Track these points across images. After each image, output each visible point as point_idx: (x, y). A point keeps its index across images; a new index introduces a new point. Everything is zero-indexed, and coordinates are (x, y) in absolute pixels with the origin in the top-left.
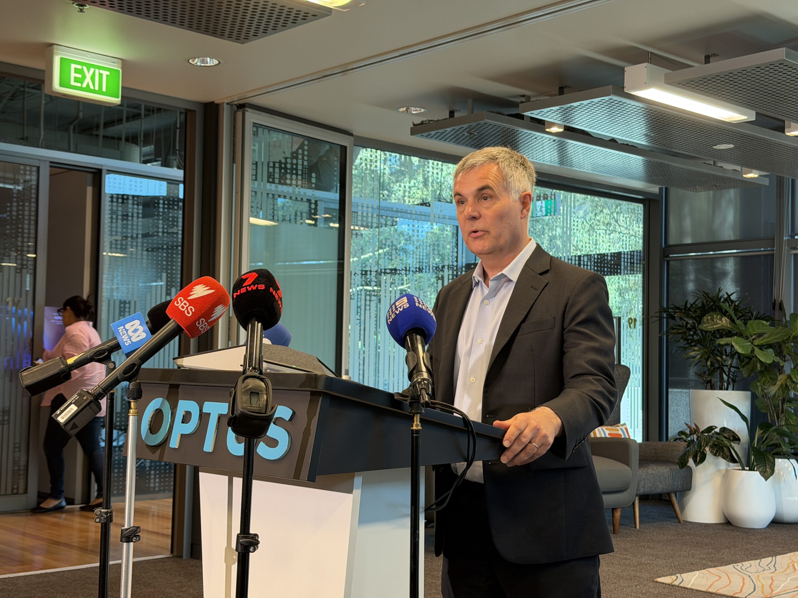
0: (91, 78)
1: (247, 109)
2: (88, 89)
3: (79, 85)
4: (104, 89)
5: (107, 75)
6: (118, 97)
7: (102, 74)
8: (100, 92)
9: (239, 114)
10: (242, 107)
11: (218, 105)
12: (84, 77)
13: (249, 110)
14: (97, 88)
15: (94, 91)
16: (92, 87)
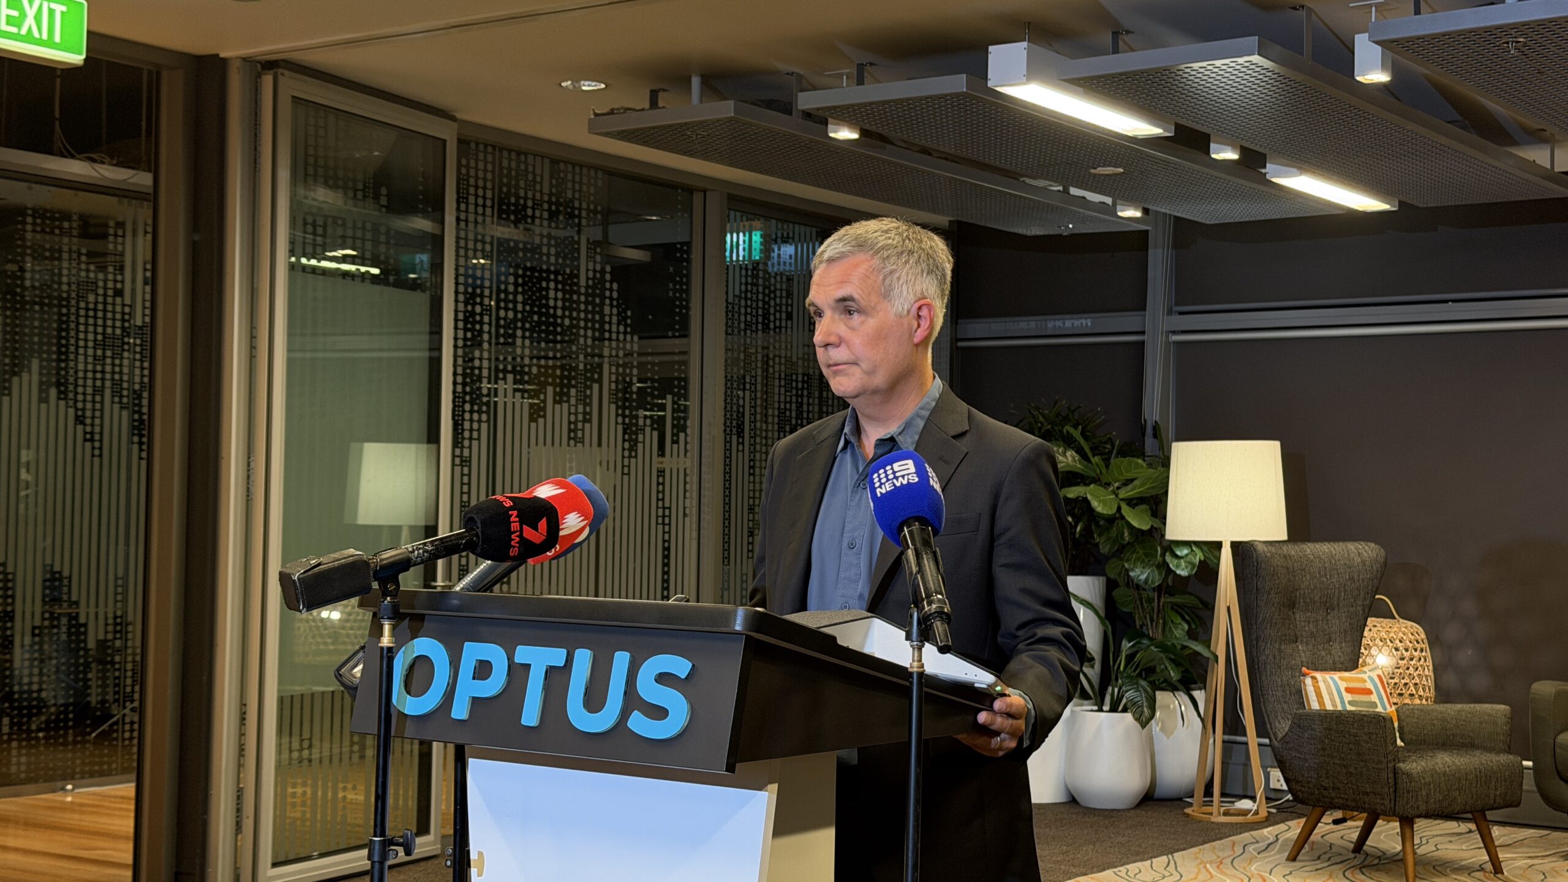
0: (35, 18)
1: (280, 71)
2: (29, 38)
3: (14, 30)
4: (57, 39)
5: (62, 12)
6: (80, 54)
7: (54, 10)
8: (49, 43)
9: (268, 80)
10: (271, 65)
11: (224, 61)
12: (23, 15)
13: (286, 72)
14: (45, 36)
15: (39, 42)
16: (36, 35)
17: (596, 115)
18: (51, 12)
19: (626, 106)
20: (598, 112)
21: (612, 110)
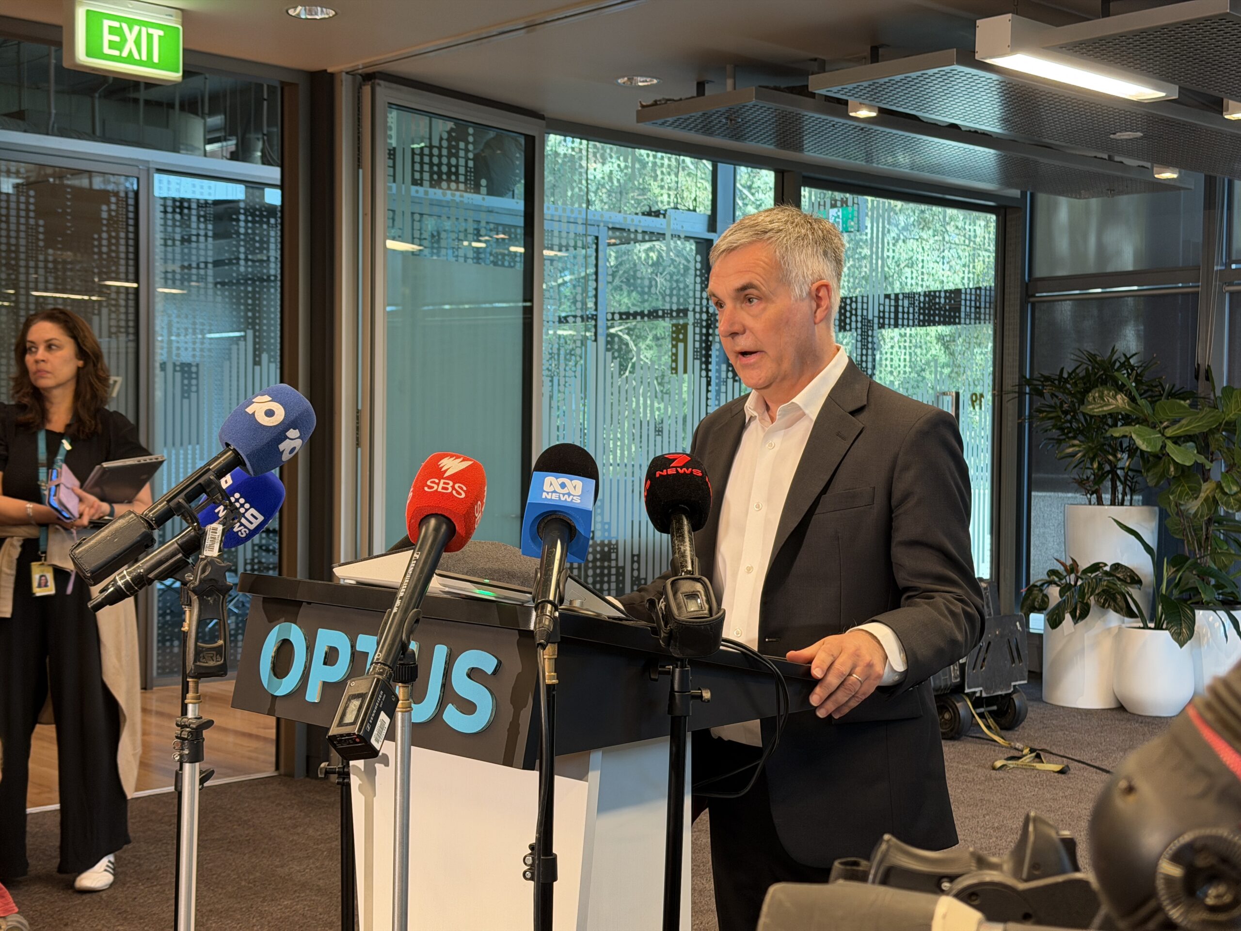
0: (135, 42)
1: (377, 81)
2: (130, 59)
3: (116, 53)
4: (156, 59)
5: (160, 36)
6: (177, 71)
7: (152, 35)
8: (149, 63)
9: (367, 89)
10: (370, 77)
11: (332, 75)
12: (124, 40)
13: (382, 82)
14: (144, 58)
15: (140, 63)
16: (137, 56)
17: (643, 106)
18: (150, 36)
19: (667, 97)
20: (644, 104)
21: (656, 101)
